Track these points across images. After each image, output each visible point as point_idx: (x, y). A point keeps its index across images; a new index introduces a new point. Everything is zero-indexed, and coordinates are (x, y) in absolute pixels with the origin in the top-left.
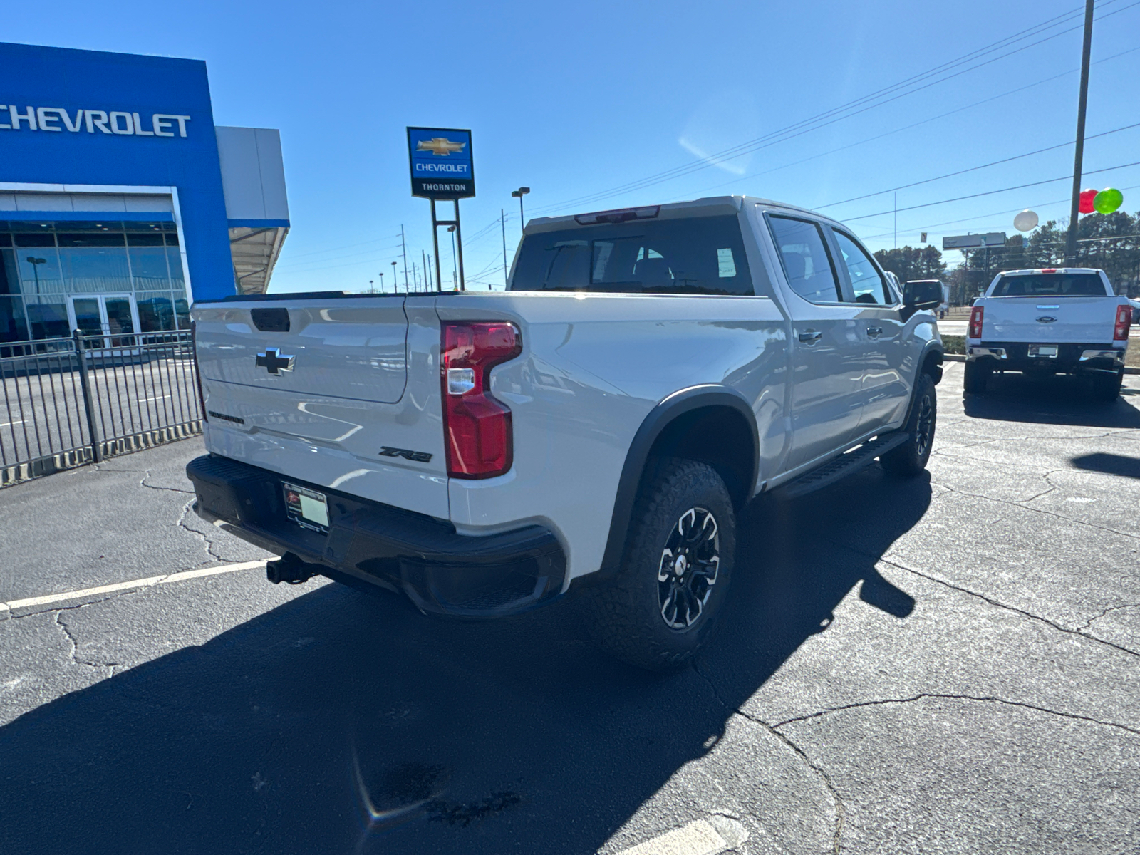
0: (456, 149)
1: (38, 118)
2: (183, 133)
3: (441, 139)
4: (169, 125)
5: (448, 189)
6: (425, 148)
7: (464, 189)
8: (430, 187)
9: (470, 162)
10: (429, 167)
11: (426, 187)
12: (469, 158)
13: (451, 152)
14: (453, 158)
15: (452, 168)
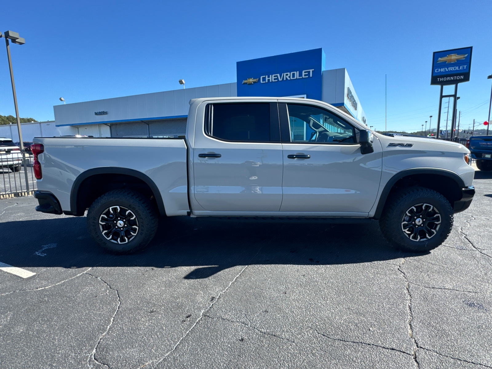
0: (461, 58)
1: (272, 78)
2: (311, 75)
3: (452, 55)
4: (307, 73)
5: (453, 79)
6: (442, 61)
7: (463, 78)
8: (441, 79)
9: (468, 64)
10: (442, 70)
11: (440, 79)
12: (469, 61)
13: (458, 60)
14: (458, 63)
15: (457, 68)
